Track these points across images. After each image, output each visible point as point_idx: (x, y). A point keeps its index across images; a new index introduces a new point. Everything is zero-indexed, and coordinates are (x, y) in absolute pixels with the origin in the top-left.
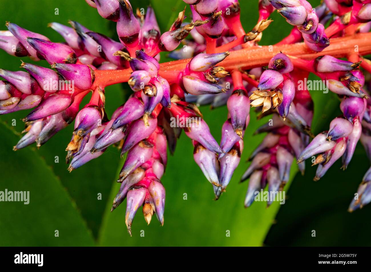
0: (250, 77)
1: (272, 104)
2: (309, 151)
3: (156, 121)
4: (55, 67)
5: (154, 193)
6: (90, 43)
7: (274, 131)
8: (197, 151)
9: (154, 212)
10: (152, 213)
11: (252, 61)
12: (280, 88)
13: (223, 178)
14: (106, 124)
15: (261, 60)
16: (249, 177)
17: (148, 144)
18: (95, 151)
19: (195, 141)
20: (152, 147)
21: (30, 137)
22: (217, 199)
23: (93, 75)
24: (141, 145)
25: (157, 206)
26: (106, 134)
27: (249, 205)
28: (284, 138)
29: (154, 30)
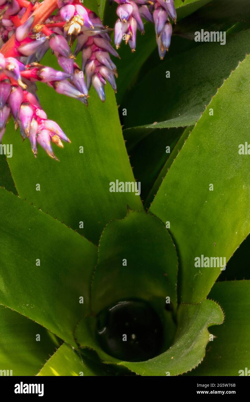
0: (51, 23)
1: (80, 24)
2: (118, 37)
5: (51, 128)
7: (85, 46)
8: (57, 87)
10: (60, 140)
12: (76, 13)
17: (26, 104)
19: (51, 82)
20: (29, 104)
22: (88, 106)
24: (22, 107)
25: (59, 135)
27: (104, 99)
28: (94, 46)
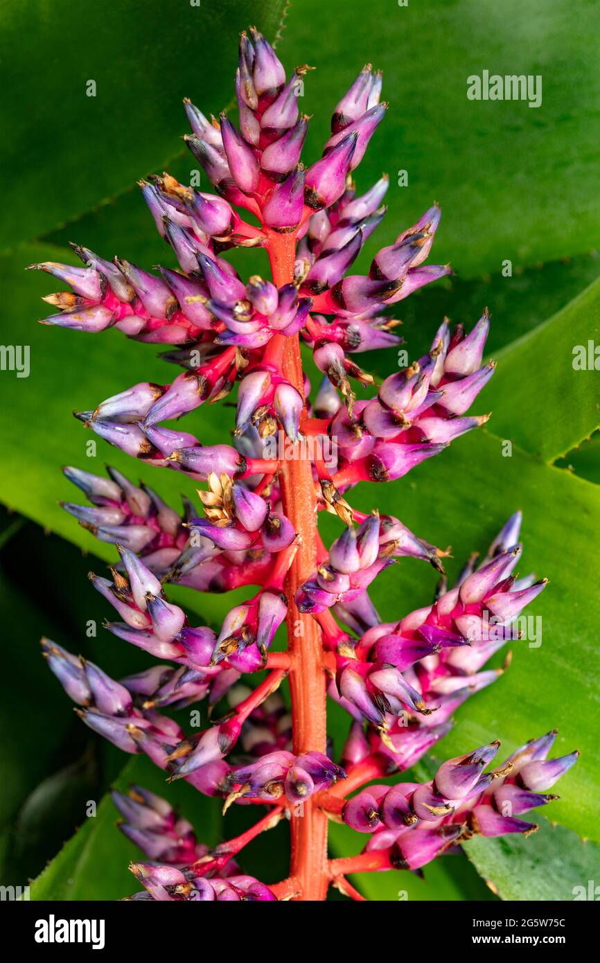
0: (266, 487)
1: (210, 507)
2: (135, 565)
3: (208, 327)
4: (299, 169)
5: (92, 313)
6: (347, 236)
8: (152, 388)
9: (62, 310)
10: (59, 306)
11: (293, 493)
12: (236, 524)
13: (107, 426)
14: (209, 247)
15: (294, 507)
16: (114, 479)
17: (171, 311)
18: (165, 223)
19: (169, 387)
20: (167, 318)
21: (202, 126)
22: (74, 414)
23: (284, 229)
24: (171, 299)
25: (70, 315)
26: (191, 244)
27: (67, 473)
28: (170, 542)
29: (359, 341)
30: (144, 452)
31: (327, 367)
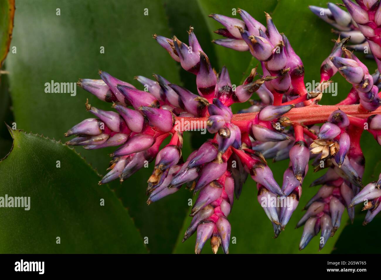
0: (310, 131)
1: (330, 152)
2: (360, 197)
3: (226, 165)
4: (142, 109)
5: (221, 228)
6: (172, 95)
7: (329, 183)
8: (261, 193)
9: (220, 244)
10: (219, 246)
11: (313, 117)
12: (337, 139)
13: (283, 218)
14: (182, 165)
15: (321, 116)
16: (304, 223)
17: (218, 185)
18: (172, 187)
19: (260, 184)
20: (221, 187)
22: (276, 237)
23: (174, 120)
24: (212, 184)
25: (223, 240)
26: (182, 173)
27: (303, 247)
28: (337, 189)
29: (228, 86)
30: (296, 197)
31: (248, 93)
